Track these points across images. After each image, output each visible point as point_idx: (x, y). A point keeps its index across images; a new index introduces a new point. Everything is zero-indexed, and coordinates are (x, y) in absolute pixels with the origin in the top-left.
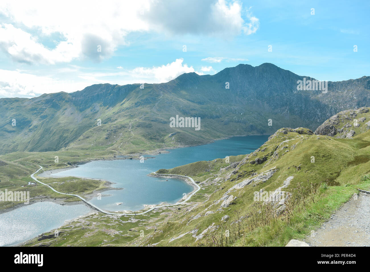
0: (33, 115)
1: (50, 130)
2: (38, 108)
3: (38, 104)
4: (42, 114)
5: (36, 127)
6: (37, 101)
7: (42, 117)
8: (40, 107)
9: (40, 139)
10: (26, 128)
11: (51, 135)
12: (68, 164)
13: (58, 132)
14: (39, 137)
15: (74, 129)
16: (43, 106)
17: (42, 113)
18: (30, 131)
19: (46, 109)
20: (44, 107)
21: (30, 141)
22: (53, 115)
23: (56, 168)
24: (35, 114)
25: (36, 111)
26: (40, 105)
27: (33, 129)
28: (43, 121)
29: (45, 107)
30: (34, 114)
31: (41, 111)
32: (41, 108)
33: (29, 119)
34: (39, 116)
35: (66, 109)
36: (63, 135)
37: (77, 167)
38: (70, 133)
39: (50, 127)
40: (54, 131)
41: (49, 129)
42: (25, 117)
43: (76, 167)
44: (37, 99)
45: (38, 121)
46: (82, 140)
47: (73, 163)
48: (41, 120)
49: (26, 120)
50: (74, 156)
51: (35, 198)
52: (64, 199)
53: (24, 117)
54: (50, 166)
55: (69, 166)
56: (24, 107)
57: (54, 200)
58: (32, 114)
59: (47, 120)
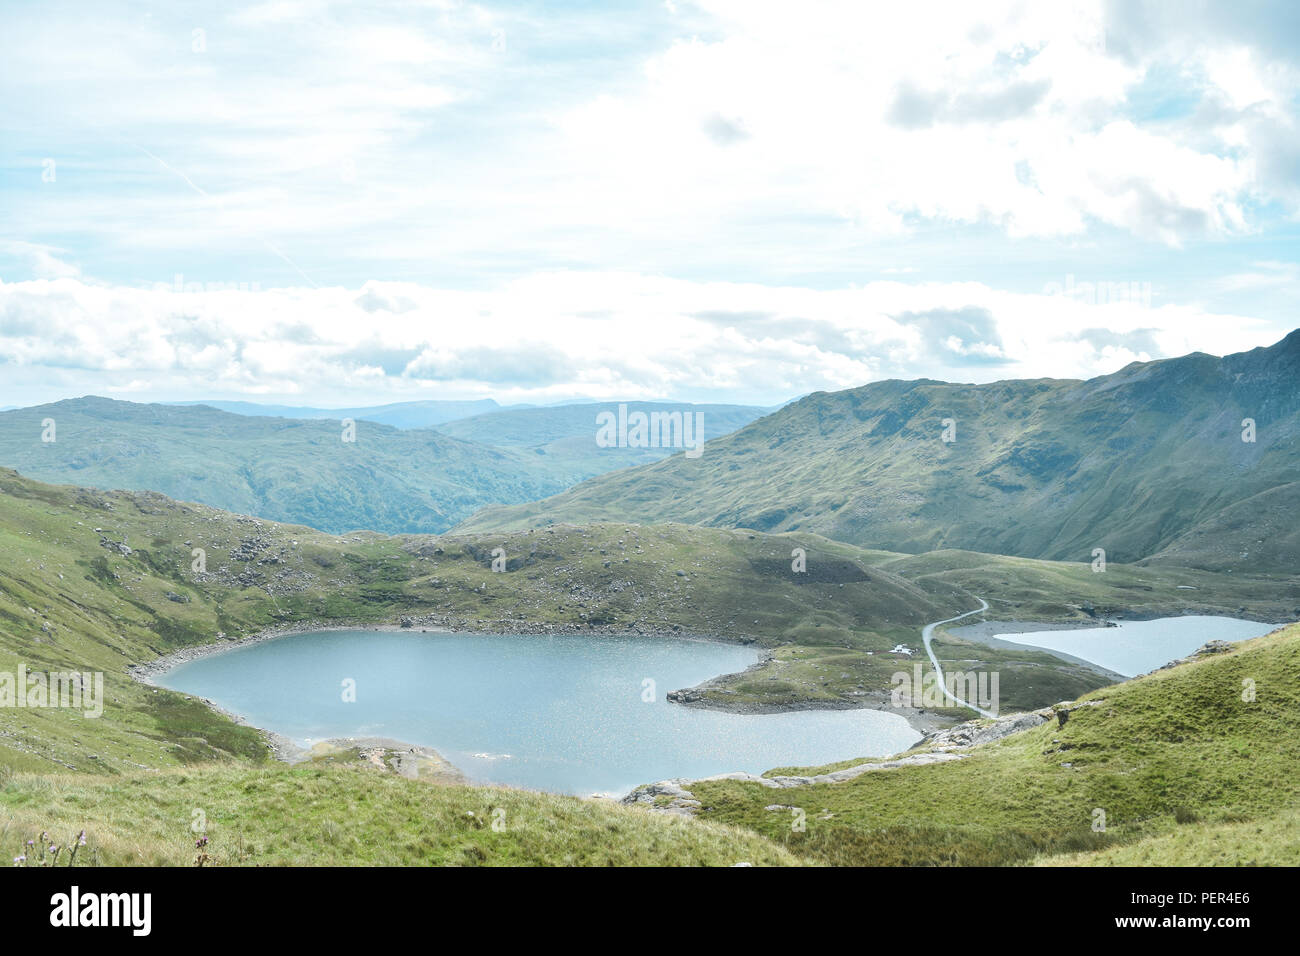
0: (1087, 436)
1: (1133, 488)
2: (1105, 413)
3: (1106, 400)
4: (1116, 435)
5: (1087, 477)
6: (1103, 387)
7: (1113, 444)
8: (1112, 407)
9: (1094, 518)
10: (1058, 478)
11: (1135, 507)
12: (1083, 610)
13: (1158, 499)
14: (1094, 514)
15: (1219, 493)
16: (1124, 406)
17: (1116, 429)
18: (1069, 489)
19: (1130, 415)
20: (1126, 410)
21: (1062, 524)
22: (1154, 438)
23: (1031, 615)
24: (1094, 431)
25: (1098, 421)
26: (1112, 403)
27: (1080, 483)
28: (1114, 457)
29: (1131, 408)
30: (1091, 433)
31: (1113, 425)
32: (1116, 413)
33: (1071, 449)
34: (1106, 442)
35: (1202, 417)
36: (1177, 510)
37: (1109, 625)
38: (1202, 506)
39: (1136, 482)
40: (1148, 496)
41: (1132, 485)
42: (1057, 443)
43: (1104, 627)
44: (1106, 382)
45: (1098, 458)
46: (1211, 532)
47: (1105, 608)
48: (1110, 453)
49: (1062, 453)
50: (1131, 587)
51: (872, 693)
52: (948, 718)
53: (1056, 441)
54: (1017, 606)
55: (1082, 616)
56: (1064, 408)
57: (917, 716)
58: (1084, 432)
59: (1130, 456)
